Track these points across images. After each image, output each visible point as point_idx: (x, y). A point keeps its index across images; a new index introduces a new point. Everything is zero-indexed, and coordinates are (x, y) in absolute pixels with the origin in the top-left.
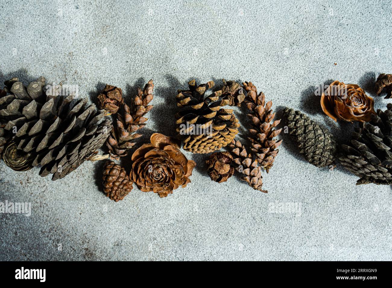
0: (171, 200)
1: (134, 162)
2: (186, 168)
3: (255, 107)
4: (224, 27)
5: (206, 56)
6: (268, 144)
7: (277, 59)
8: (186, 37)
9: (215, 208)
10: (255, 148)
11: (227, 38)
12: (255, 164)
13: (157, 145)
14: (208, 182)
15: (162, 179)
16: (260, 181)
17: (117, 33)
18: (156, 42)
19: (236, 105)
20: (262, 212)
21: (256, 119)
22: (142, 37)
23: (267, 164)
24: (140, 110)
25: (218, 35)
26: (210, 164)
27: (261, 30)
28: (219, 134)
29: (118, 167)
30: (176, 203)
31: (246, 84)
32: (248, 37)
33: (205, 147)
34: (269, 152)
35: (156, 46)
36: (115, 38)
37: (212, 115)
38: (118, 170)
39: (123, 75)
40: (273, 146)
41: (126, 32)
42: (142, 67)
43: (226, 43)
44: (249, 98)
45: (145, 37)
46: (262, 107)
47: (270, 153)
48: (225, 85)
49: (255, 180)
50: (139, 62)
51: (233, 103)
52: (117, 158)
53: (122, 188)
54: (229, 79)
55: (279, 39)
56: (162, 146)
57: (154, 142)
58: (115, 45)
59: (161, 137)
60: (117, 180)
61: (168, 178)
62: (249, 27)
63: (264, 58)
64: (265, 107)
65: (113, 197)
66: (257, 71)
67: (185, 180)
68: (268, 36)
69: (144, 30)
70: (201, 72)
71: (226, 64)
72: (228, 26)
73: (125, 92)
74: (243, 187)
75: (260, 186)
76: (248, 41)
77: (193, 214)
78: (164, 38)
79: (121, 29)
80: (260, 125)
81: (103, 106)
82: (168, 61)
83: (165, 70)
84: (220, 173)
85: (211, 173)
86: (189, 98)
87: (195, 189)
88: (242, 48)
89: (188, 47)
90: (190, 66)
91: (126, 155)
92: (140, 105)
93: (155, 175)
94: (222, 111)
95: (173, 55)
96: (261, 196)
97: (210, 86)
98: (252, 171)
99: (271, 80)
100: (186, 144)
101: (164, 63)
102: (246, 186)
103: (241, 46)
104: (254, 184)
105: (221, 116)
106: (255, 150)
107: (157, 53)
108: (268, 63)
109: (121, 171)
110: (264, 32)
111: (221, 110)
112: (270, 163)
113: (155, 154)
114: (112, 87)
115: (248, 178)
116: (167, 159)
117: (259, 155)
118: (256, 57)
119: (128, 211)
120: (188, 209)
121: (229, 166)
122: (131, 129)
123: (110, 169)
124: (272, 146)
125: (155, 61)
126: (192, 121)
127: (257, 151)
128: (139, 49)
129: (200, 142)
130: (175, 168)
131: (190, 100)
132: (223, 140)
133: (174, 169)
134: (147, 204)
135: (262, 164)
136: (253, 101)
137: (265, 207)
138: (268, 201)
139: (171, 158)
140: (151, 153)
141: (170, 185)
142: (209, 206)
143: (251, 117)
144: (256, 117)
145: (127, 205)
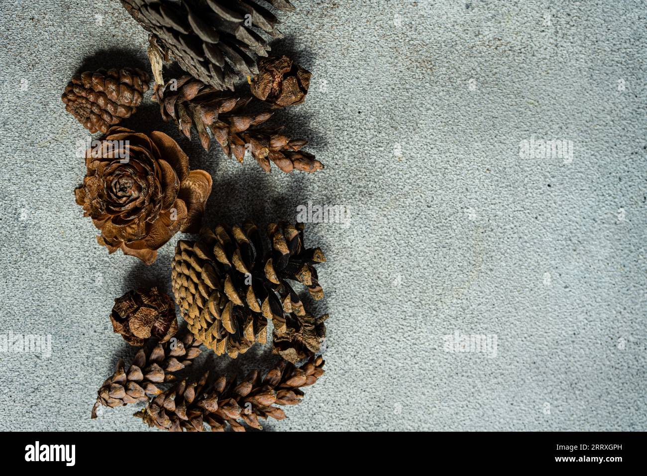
0: (69, 213)
1: (148, 136)
2: (140, 247)
3: (271, 385)
4: (435, 312)
5: (375, 277)
6: (196, 417)
7: (372, 423)
8: (414, 233)
9: (56, 306)
10: (186, 389)
11: (412, 318)
12: (154, 390)
13: (187, 183)
14: (112, 289)
15: (114, 197)
16: (116, 404)
17: (418, 91)
18: (401, 173)
19: (276, 345)
20: (51, 407)
21: (246, 390)
22: (411, 143)
23: (153, 414)
24: (260, 146)
25: (417, 300)
26: (150, 297)
27: (431, 388)
28: (214, 319)
29: (137, 100)
30: (63, 223)
31: (319, 362)
32: (415, 361)
33: (187, 289)
34: (180, 419)
35: (394, 172)
36: (408, 86)
37: (254, 304)
38: (132, 101)
39: (331, 105)
40: (191, 427)
41: (421, 109)
42: (350, 145)
43: (403, 317)
44: (290, 371)
45: (412, 149)
46: (274, 399)
47: (178, 422)
48: (316, 320)
49: (118, 392)
50: (359, 137)
51: (280, 338)
52: (156, 98)
53: (92, 112)
54: (329, 324)
55: (413, 424)
56: (185, 194)
57: (194, 177)
58: (393, 86)
59: (205, 191)
60: (109, 101)
61: (117, 209)
62: (436, 362)
63: (373, 396)
64: (274, 405)
65: (71, 92)
66: (346, 382)
67: (114, 244)
68: (417, 403)
69: (425, 147)
70: (341, 268)
71: (359, 318)
72: (436, 320)
73: (298, 109)
74: (103, 363)
75: (107, 402)
76: (406, 361)
77: (41, 261)
78: (410, 189)
79: (427, 98)
80: (235, 398)
81: (265, 69)
82: (362, 199)
83: (344, 192)
84: (132, 320)
85: (131, 301)
86: (288, 252)
87: (95, 263)
88: (393, 350)
89: (393, 238)
90: (353, 244)
91: (164, 117)
92: (270, 145)
93: (123, 181)
94: (263, 322)
95: (376, 208)
96: (83, 402)
97: (313, 292)
98: (138, 386)
99: (329, 412)
100: (190, 249)
101: (359, 190)
102: (105, 369)
103: (397, 347)
104: (110, 391)
105: (252, 322)
106: (182, 389)
107: (379, 175)
108: (363, 404)
109: (128, 108)
110: (427, 393)
111: (265, 320)
112: (155, 422)
113: (168, 181)
114: (308, 85)
115: (122, 377)
116: (157, 206)
117: (172, 398)
118: (375, 380)
119: (42, 121)
120: (52, 249)
121: (146, 337)
122: (220, 128)
123: (133, 86)
124: (191, 425)
125: (363, 170)
126: (240, 263)
127: (181, 392)
128: (387, 137)
129: (196, 280)
130: (139, 223)
131: (284, 254)
132: (202, 327)
133: (136, 221)
134: (60, 163)
135: (154, 405)
136: (284, 379)
137: (61, 411)
138: (75, 417)
139: (160, 214)
140: (171, 172)
141: (103, 213)
142: (59, 294)
143: (252, 379)
144: (253, 389)
145: (56, 118)
